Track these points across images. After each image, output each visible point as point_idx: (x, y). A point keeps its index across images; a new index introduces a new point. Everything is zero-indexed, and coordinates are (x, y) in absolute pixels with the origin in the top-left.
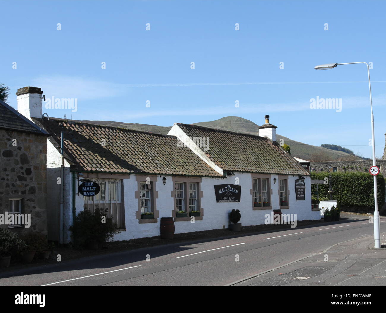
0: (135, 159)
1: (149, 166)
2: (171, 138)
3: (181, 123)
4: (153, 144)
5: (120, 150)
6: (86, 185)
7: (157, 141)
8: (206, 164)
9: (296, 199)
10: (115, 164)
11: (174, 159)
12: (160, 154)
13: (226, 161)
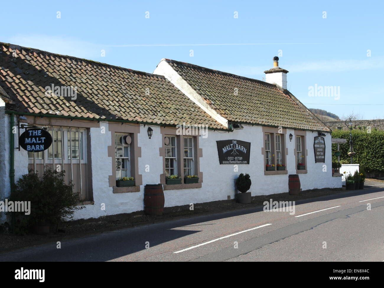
0: (107, 101)
1: (128, 111)
2: (157, 77)
3: (170, 59)
4: (133, 84)
5: (87, 89)
6: (31, 135)
7: (139, 81)
8: (205, 113)
9: (315, 162)
10: (77, 106)
11: (162, 104)
12: (143, 97)
13: (230, 109)
